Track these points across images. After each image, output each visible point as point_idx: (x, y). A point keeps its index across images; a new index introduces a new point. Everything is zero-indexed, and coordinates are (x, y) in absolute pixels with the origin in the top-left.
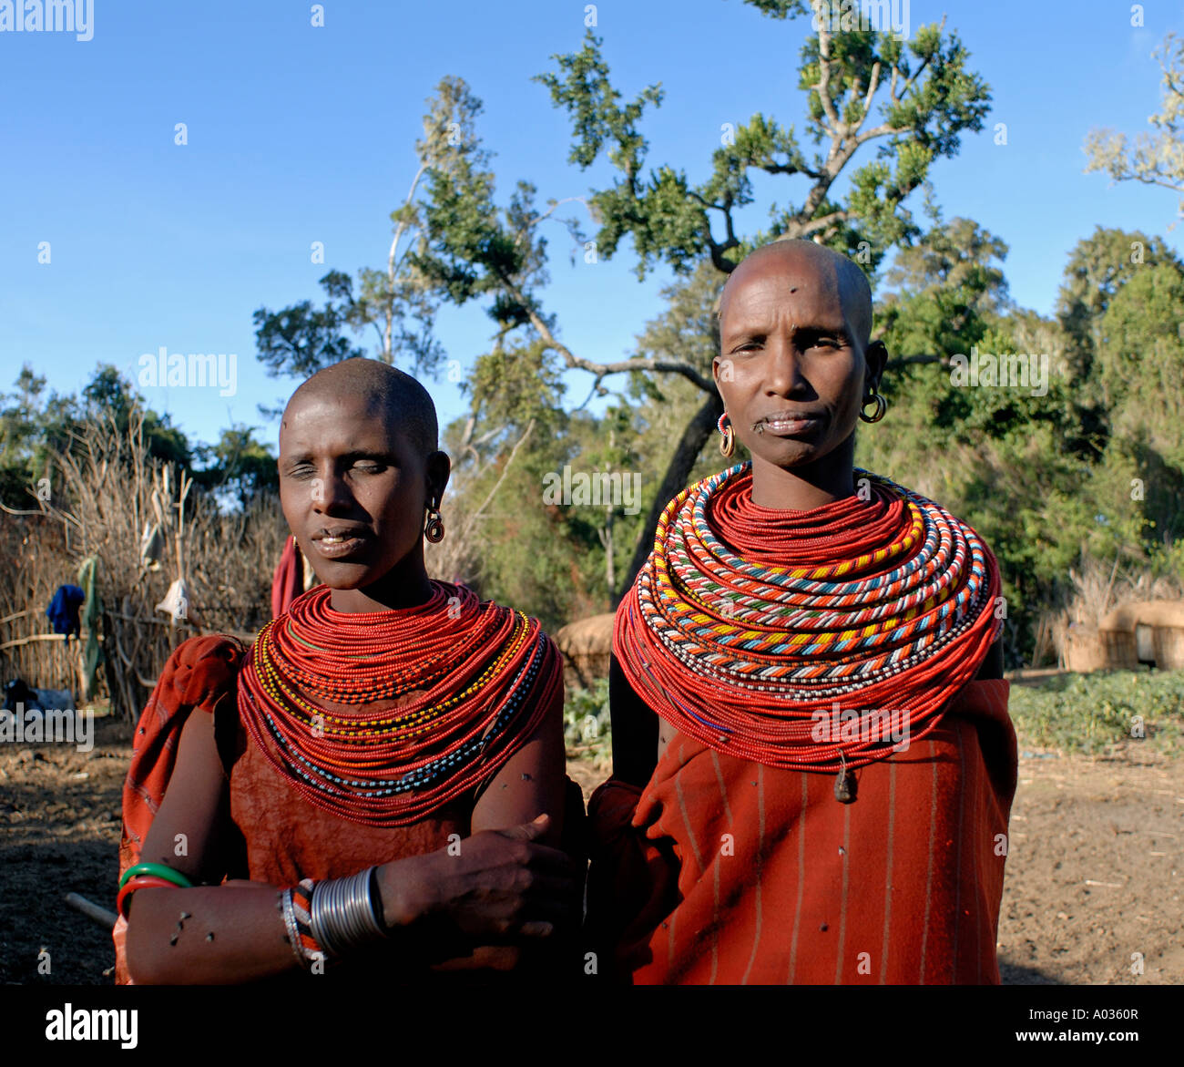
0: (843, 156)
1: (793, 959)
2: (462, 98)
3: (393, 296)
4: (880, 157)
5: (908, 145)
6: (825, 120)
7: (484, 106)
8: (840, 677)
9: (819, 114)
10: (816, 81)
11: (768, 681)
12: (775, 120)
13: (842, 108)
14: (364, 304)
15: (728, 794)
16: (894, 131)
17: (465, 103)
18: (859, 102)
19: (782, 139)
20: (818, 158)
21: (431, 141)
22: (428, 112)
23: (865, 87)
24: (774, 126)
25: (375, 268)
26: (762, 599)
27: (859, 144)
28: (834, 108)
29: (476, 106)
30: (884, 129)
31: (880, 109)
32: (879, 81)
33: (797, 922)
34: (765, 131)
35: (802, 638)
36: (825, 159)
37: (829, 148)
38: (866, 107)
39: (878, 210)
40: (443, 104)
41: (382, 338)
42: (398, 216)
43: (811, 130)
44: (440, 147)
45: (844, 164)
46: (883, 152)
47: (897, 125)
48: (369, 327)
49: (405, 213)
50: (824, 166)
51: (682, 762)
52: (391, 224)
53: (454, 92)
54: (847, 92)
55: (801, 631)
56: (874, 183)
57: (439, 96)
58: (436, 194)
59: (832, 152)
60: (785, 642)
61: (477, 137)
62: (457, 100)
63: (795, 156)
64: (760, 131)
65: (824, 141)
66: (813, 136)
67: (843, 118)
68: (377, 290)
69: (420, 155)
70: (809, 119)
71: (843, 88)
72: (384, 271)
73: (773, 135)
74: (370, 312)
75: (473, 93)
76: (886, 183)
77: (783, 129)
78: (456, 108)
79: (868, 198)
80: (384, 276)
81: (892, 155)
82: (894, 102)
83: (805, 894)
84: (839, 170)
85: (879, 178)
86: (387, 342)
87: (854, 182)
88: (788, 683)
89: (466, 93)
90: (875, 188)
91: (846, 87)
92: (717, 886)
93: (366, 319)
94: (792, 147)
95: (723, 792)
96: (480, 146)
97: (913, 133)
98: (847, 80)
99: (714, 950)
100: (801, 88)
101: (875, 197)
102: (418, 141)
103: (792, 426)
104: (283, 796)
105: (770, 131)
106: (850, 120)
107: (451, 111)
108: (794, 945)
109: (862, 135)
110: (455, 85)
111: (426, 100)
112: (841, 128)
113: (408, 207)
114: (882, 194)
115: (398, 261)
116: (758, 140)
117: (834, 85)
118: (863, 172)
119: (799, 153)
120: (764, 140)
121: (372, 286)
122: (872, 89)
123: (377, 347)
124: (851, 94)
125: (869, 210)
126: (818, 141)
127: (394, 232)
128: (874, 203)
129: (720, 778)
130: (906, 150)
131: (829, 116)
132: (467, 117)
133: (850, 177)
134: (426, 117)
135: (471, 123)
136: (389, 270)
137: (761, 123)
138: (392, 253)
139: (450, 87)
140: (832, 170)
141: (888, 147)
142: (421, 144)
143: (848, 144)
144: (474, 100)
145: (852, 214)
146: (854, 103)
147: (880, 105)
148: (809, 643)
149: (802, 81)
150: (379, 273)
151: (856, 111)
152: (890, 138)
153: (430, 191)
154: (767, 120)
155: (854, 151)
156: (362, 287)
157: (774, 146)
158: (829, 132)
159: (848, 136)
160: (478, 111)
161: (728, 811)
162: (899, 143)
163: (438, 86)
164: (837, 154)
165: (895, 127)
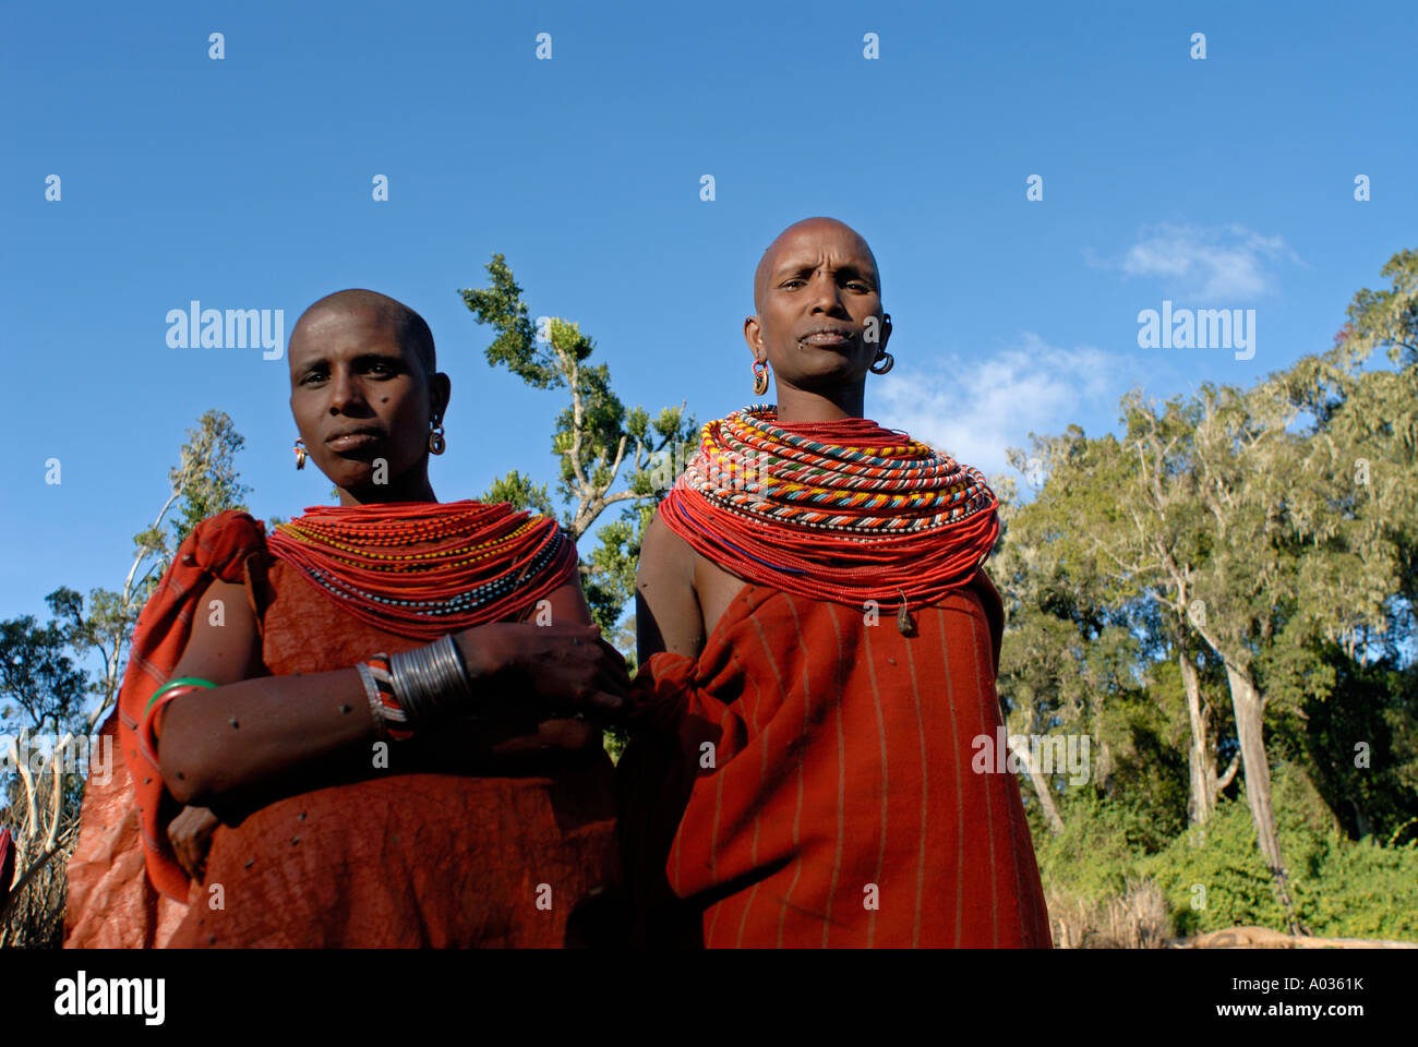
0: (590, 515)
1: (885, 764)
2: (224, 432)
3: (125, 619)
4: (623, 518)
5: (649, 509)
6: (575, 482)
7: (245, 444)
8: (897, 528)
9: (570, 477)
10: (570, 447)
11: (836, 530)
12: (530, 478)
13: (591, 474)
14: (92, 625)
15: (802, 629)
16: (637, 496)
17: (227, 437)
18: (607, 469)
19: (536, 495)
20: (567, 515)
21: (187, 470)
22: (188, 442)
23: (612, 457)
24: (528, 483)
25: (109, 589)
26: (821, 467)
27: (605, 506)
28: (585, 473)
29: (238, 442)
30: (628, 493)
31: (625, 476)
32: (625, 453)
33: (882, 732)
34: (519, 487)
35: (862, 496)
36: (573, 517)
37: (577, 508)
38: (613, 473)
39: (620, 565)
40: (204, 436)
41: (107, 663)
42: (143, 540)
43: (562, 490)
44: (195, 477)
45: (591, 522)
46: (626, 515)
47: (640, 491)
48: (95, 651)
49: (150, 537)
50: (572, 523)
51: (752, 607)
52: (133, 547)
53: (217, 426)
54: (595, 460)
55: (861, 489)
56: (618, 540)
57: (200, 428)
58: (191, 515)
59: (580, 511)
60: (850, 496)
61: (234, 473)
62: (218, 434)
63: (547, 511)
64: (515, 485)
65: (573, 501)
66: (563, 496)
67: (592, 482)
68: (109, 612)
69: (172, 483)
70: (561, 480)
71: (593, 455)
72: (120, 594)
73: (527, 491)
74: (98, 634)
75: (235, 429)
76: (628, 541)
77: (536, 486)
78: (216, 442)
79: (613, 553)
80: (119, 598)
81: (634, 518)
82: (638, 472)
83: (884, 711)
84: (586, 528)
85: (623, 536)
86: (112, 667)
87: (600, 537)
88: (854, 532)
89: (229, 429)
90: (619, 545)
91: (595, 455)
92: (807, 699)
93: (93, 642)
94: (545, 504)
95: (797, 626)
96: (236, 480)
97: (653, 500)
98: (597, 448)
99: (801, 767)
100: (554, 452)
101: (619, 553)
102: (173, 469)
103: (831, 339)
104: (330, 621)
105: (524, 487)
106: (598, 484)
107: (211, 444)
108: (884, 752)
109: (608, 498)
110: (218, 420)
111: (188, 430)
112: (589, 490)
113: (155, 532)
114: (625, 550)
115: (135, 585)
116: (513, 494)
117: (584, 453)
118: (608, 529)
119: (551, 509)
120: (518, 494)
121: (104, 609)
122: (619, 457)
123: (100, 671)
124: (600, 461)
125: (612, 564)
126: (568, 500)
127: (136, 554)
128: (618, 558)
129: (795, 613)
130: (648, 514)
131: (580, 478)
132: (227, 452)
133: (597, 533)
134: (184, 447)
135: (230, 458)
136: (125, 593)
137: (516, 478)
138: (130, 577)
139: (214, 420)
140: (580, 527)
141: (631, 511)
142: (176, 472)
143: (595, 505)
144: (236, 436)
145: (597, 568)
146: (602, 469)
147: (626, 472)
148: (869, 500)
149: (556, 446)
150: (113, 595)
151: (604, 477)
152: (633, 502)
153: (184, 512)
154: (522, 477)
155: (601, 511)
156: (93, 608)
157: (528, 501)
158: (578, 493)
159: (596, 498)
160: (238, 447)
161: (802, 643)
162: (641, 507)
163: (202, 418)
164: (584, 514)
165: (638, 493)
